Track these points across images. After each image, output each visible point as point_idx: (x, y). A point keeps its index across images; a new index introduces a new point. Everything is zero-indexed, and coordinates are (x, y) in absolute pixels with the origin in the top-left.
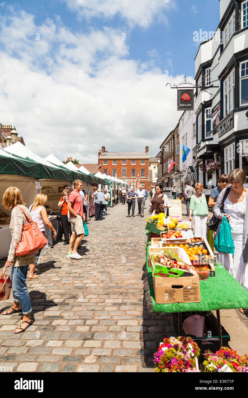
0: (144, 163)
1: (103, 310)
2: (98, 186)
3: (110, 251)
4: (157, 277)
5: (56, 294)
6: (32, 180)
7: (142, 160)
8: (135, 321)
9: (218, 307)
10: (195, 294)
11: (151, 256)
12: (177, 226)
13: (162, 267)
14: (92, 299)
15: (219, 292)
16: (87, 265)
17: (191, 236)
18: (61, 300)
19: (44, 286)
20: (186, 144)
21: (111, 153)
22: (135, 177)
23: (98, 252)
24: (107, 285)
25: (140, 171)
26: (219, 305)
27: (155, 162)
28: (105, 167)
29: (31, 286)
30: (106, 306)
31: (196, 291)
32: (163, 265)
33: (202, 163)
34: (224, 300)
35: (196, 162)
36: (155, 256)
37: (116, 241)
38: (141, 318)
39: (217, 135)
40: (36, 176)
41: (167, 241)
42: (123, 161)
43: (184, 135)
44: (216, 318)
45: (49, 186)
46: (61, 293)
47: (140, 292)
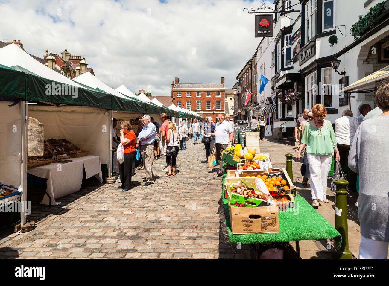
0: (220, 95)
1: (178, 243)
2: (172, 119)
3: (184, 185)
4: (234, 207)
5: (129, 227)
6: (103, 112)
7: (218, 92)
8: (211, 254)
9: (298, 237)
10: (273, 225)
11: (227, 186)
12: (255, 158)
13: (238, 197)
14: (166, 233)
15: (299, 223)
16: (161, 199)
17: (269, 166)
18: (134, 234)
19: (116, 220)
20: (265, 74)
21: (185, 85)
22: (210, 110)
23: (173, 186)
24: (181, 218)
25: (215, 103)
26: (298, 236)
27: (232, 94)
28: (178, 99)
29: (103, 220)
30: (180, 240)
31: (275, 222)
32: (240, 194)
33: (281, 93)
34: (304, 230)
35: (275, 93)
36: (231, 186)
37: (190, 175)
38: (217, 252)
39: (297, 63)
40: (106, 107)
41: (244, 172)
42: (197, 93)
43: (263, 64)
44: (296, 251)
45: (121, 119)
46: (135, 227)
47: (216, 225)
